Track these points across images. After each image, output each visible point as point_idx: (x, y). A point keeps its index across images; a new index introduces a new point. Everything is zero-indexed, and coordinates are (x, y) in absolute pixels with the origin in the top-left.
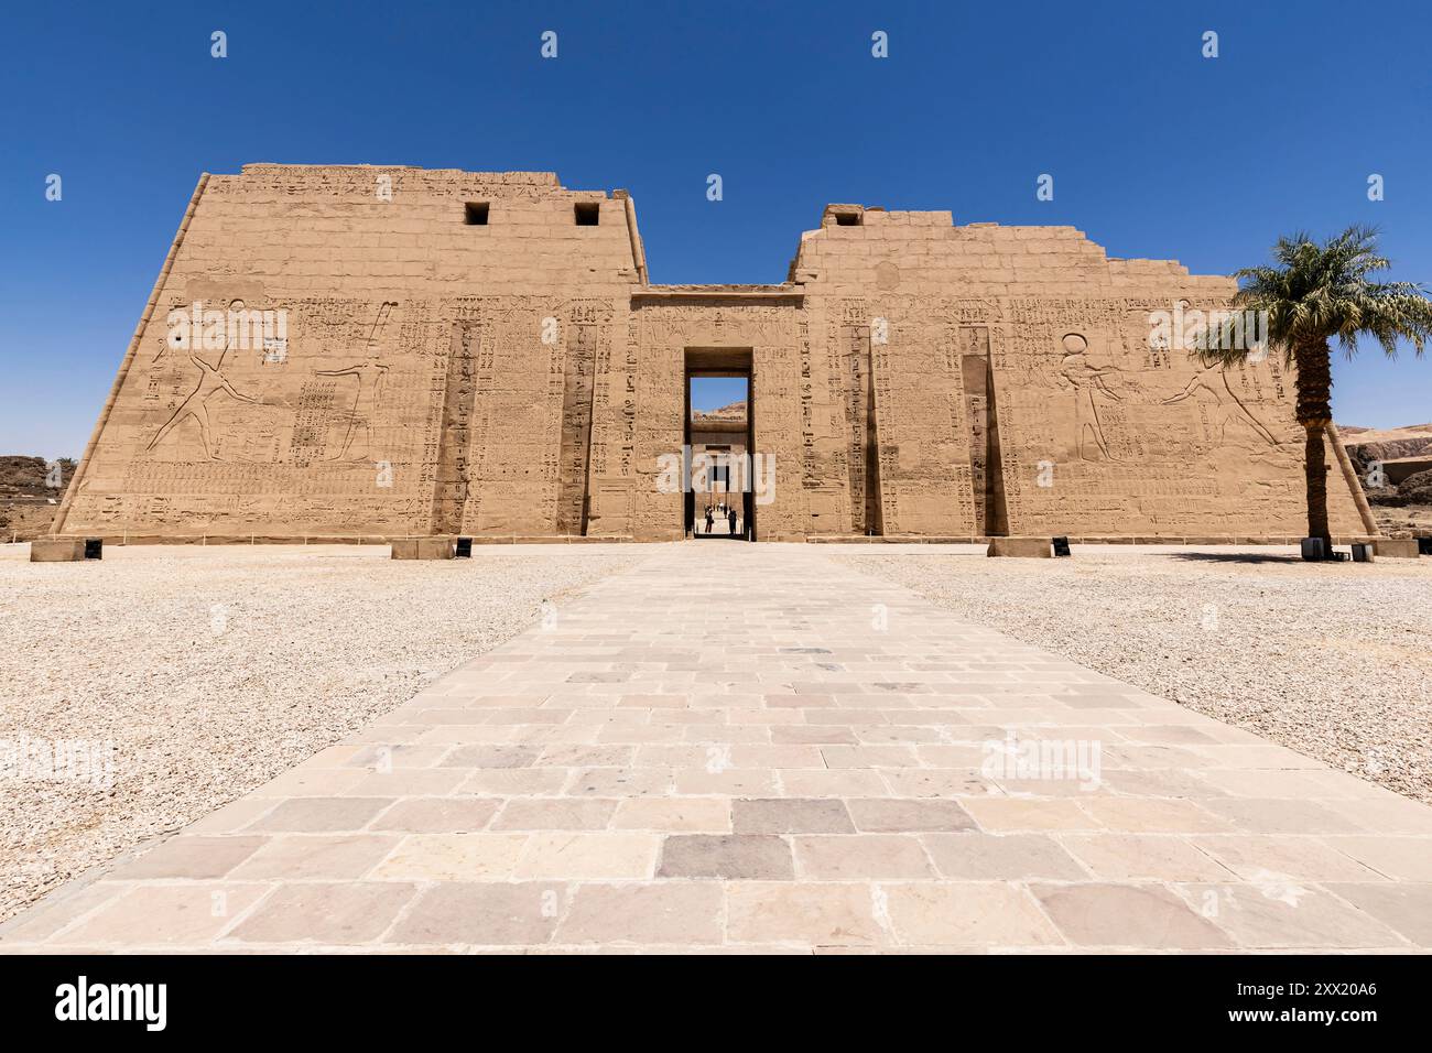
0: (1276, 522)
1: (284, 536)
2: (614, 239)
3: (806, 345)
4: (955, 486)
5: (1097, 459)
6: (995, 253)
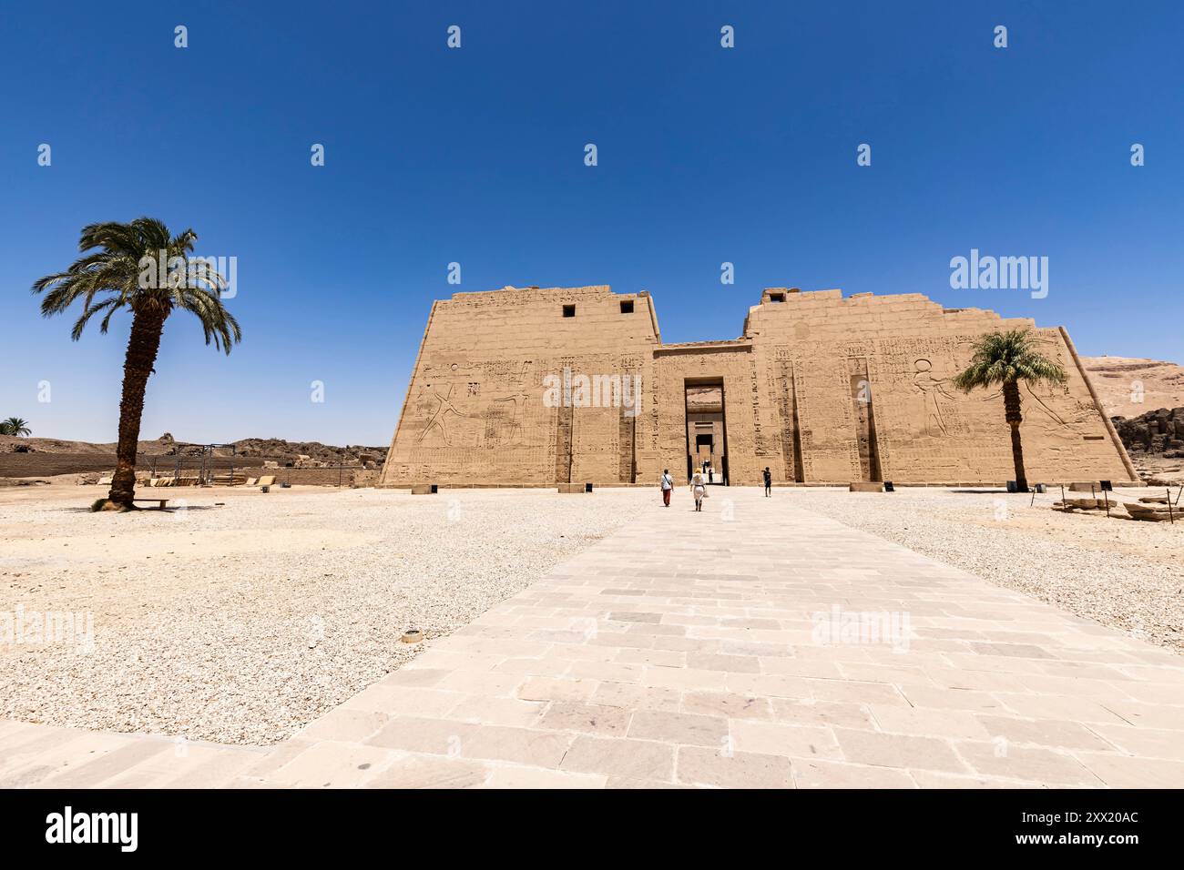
1: (485, 484)
2: (642, 320)
3: (754, 373)
4: (847, 453)
5: (939, 436)
6: (869, 313)
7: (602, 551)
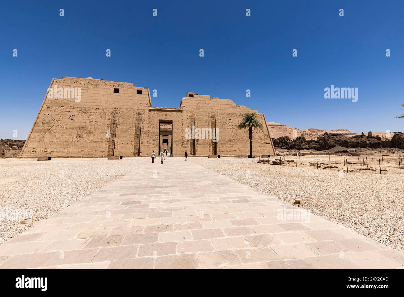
0: (260, 152)
1: (76, 156)
2: (145, 97)
3: (183, 120)
4: (208, 146)
5: (233, 142)
7: (123, 180)
